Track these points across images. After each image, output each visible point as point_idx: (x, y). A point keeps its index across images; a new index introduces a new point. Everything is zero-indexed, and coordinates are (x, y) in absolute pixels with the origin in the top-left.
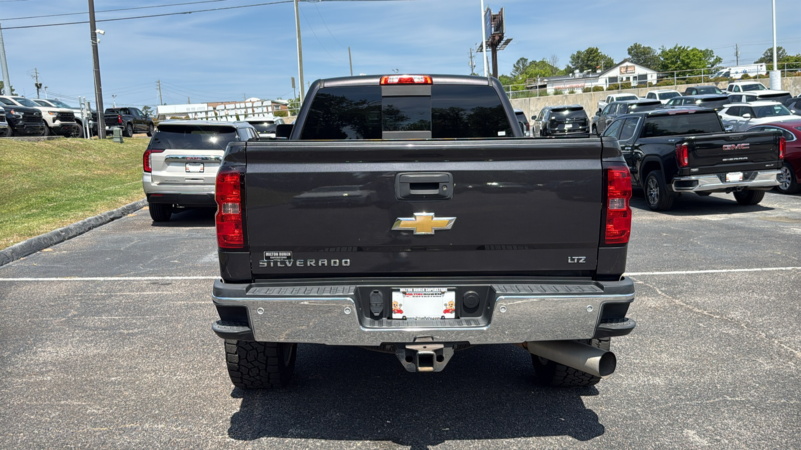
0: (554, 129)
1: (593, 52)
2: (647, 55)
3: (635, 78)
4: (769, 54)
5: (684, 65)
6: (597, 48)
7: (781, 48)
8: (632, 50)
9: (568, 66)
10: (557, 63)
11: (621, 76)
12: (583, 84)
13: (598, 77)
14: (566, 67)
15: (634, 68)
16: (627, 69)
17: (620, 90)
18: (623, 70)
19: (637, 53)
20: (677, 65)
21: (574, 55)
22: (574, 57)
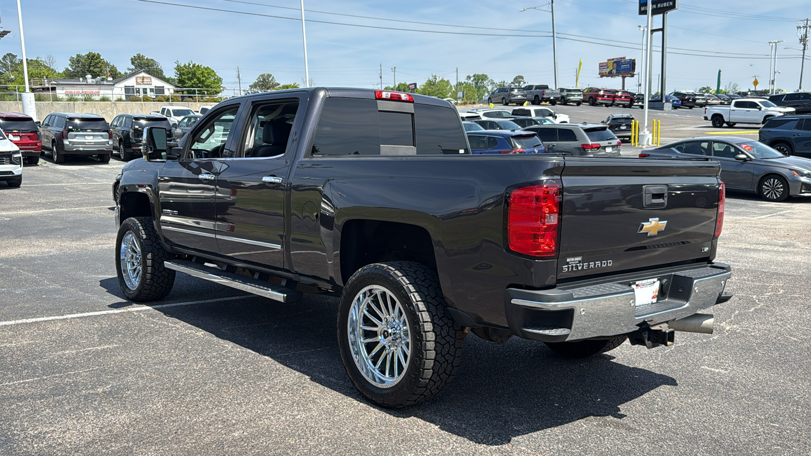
0: (138, 139)
1: (95, 57)
2: (150, 67)
3: (152, 90)
4: (261, 79)
5: (200, 82)
6: (98, 54)
7: (271, 75)
8: (136, 60)
9: (67, 70)
10: (54, 64)
11: (138, 86)
12: (98, 91)
13: (114, 85)
14: (65, 70)
15: (151, 80)
16: (143, 79)
17: (171, 102)
18: (140, 81)
19: (141, 64)
20: (193, 82)
21: (73, 58)
22: (73, 60)
